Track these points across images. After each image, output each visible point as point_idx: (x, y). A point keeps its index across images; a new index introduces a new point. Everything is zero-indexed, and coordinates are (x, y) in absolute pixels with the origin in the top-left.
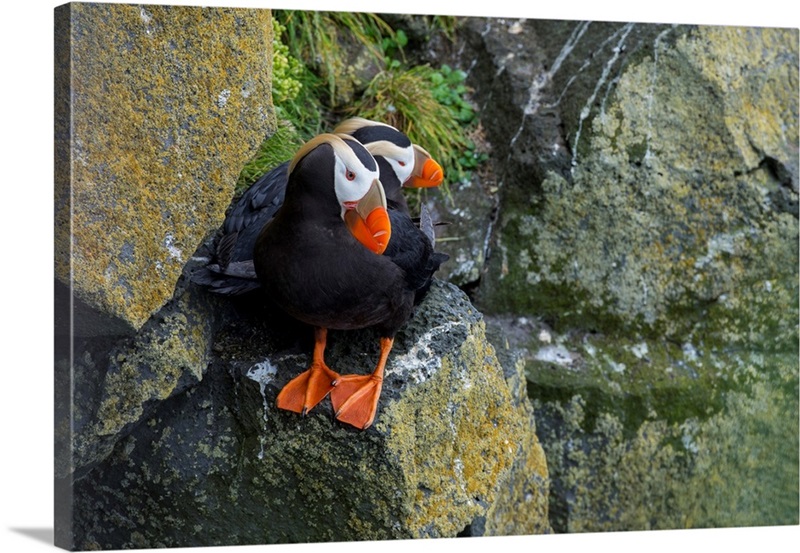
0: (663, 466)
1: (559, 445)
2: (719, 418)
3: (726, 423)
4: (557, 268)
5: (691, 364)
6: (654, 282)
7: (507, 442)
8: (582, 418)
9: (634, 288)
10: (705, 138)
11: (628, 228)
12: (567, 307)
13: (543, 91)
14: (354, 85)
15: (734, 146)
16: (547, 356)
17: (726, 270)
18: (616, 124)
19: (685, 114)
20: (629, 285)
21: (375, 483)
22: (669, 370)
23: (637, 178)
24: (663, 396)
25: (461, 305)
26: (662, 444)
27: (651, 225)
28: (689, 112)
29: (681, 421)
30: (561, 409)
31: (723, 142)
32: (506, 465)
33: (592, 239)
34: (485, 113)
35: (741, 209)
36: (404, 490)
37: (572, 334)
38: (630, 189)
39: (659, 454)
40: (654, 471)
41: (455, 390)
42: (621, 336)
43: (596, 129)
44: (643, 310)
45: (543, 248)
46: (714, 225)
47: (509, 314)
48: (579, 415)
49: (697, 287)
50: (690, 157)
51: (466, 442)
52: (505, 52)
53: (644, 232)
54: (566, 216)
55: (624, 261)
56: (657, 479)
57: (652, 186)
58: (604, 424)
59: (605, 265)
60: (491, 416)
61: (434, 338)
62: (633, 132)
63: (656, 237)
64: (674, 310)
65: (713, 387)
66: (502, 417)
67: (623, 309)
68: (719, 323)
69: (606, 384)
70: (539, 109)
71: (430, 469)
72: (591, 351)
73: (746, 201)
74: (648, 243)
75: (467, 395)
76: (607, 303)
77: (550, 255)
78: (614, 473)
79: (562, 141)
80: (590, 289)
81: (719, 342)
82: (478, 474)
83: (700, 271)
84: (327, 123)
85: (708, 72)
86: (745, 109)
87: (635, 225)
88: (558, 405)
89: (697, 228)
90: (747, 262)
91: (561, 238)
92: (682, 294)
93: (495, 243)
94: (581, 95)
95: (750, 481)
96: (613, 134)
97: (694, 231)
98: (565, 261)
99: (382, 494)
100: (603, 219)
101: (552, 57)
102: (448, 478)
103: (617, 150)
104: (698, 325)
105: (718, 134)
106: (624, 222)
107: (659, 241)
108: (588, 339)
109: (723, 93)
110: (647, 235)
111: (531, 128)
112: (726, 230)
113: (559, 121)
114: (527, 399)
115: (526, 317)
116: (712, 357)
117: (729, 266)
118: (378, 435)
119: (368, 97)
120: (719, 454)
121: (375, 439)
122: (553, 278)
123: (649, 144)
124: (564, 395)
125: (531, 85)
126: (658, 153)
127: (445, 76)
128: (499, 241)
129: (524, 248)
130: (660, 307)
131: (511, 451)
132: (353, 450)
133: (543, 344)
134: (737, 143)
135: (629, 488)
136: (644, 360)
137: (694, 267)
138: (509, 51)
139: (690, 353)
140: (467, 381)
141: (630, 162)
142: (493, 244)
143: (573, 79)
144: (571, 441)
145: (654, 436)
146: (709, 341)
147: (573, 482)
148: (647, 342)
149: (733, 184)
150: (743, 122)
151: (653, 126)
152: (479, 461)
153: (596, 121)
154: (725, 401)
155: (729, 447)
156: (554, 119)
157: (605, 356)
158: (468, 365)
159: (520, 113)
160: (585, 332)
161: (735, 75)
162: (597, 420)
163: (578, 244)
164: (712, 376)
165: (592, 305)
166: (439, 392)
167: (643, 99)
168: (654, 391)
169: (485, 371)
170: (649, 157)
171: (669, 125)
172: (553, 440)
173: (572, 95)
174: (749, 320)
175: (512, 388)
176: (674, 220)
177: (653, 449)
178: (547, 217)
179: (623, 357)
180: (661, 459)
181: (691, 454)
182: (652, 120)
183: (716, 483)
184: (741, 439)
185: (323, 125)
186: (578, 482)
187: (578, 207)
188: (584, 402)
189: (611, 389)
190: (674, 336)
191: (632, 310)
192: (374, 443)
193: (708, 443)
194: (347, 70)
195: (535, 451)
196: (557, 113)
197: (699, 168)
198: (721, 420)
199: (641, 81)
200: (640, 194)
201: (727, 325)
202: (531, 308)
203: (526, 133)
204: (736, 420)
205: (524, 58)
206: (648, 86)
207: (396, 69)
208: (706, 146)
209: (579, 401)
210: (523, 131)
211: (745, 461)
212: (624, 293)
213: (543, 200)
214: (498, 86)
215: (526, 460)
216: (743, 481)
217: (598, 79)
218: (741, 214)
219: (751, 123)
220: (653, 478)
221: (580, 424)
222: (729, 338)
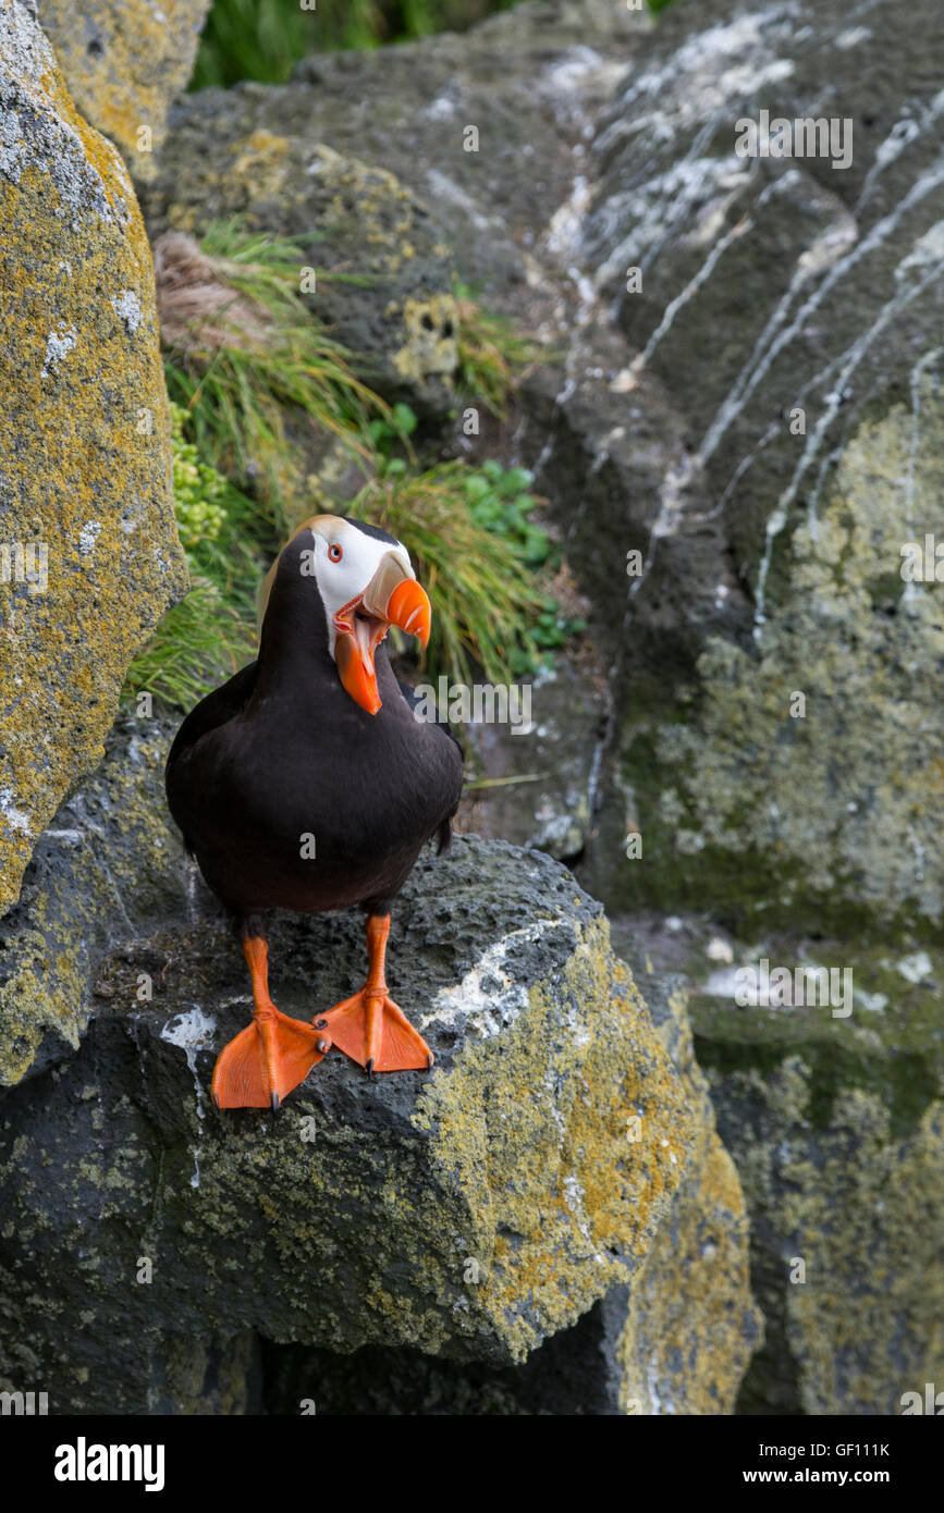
1: (760, 1154)
4: (737, 819)
6: (936, 835)
7: (665, 1143)
8: (804, 1101)
9: (896, 848)
11: (878, 736)
12: (759, 892)
13: (686, 491)
16: (727, 986)
18: (841, 538)
20: (885, 843)
21: (414, 1224)
23: (888, 638)
25: (560, 889)
27: (925, 726)
30: (762, 1086)
32: (667, 1186)
33: (805, 760)
34: (573, 542)
36: (471, 1236)
37: (774, 943)
38: (877, 661)
41: (559, 1048)
42: (874, 943)
44: (916, 890)
45: (706, 783)
47: (645, 912)
48: (798, 1095)
51: (585, 1144)
52: (606, 427)
53: (910, 741)
54: (749, 721)
55: (872, 798)
57: (921, 651)
58: (851, 1110)
59: (834, 808)
60: (632, 1095)
61: (510, 952)
63: (936, 749)
66: (653, 1096)
67: (875, 891)
70: (682, 525)
71: (520, 1198)
74: (920, 762)
75: (583, 1057)
76: (840, 881)
77: (722, 797)
78: (875, 1202)
79: (732, 579)
80: (805, 855)
82: (612, 1204)
87: (891, 729)
88: (755, 1078)
91: (742, 763)
93: (611, 780)
94: (766, 490)
96: (835, 559)
98: (751, 806)
99: (429, 1246)
100: (824, 722)
101: (700, 427)
102: (554, 1213)
103: (845, 589)
106: (869, 724)
108: (808, 951)
110: (916, 747)
111: (668, 561)
113: (721, 542)
114: (695, 1065)
115: (680, 916)
118: (416, 1134)
121: (410, 1143)
122: (731, 840)
124: (766, 1057)
125: (662, 481)
127: (491, 482)
128: (617, 777)
129: (668, 787)
131: (674, 1160)
132: (368, 1165)
133: (717, 966)
135: (909, 1230)
136: (924, 986)
138: (614, 424)
140: (580, 1029)
141: (875, 608)
142: (605, 784)
143: (746, 462)
144: (786, 1144)
147: (794, 1223)
148: (929, 951)
151: (918, 537)
152: (612, 1180)
153: (800, 535)
156: (713, 541)
158: (580, 999)
159: (646, 533)
160: (798, 937)
162: (837, 1104)
163: (777, 772)
165: (811, 888)
166: (526, 1052)
167: (893, 487)
169: (615, 1011)
172: (748, 1144)
173: (748, 493)
175: (667, 1042)
178: (710, 724)
179: (879, 982)
186: (804, 1221)
187: (772, 702)
188: (807, 1070)
189: (860, 1042)
191: (893, 891)
192: (407, 1151)
194: (305, 483)
195: (717, 1165)
196: (719, 529)
199: (889, 452)
200: (899, 669)
202: (689, 898)
205: (644, 435)
206: (903, 459)
207: (398, 476)
209: (796, 1068)
210: (652, 570)
212: (876, 861)
213: (702, 694)
214: (597, 490)
215: (699, 1182)
217: (798, 456)
221: (803, 1113)
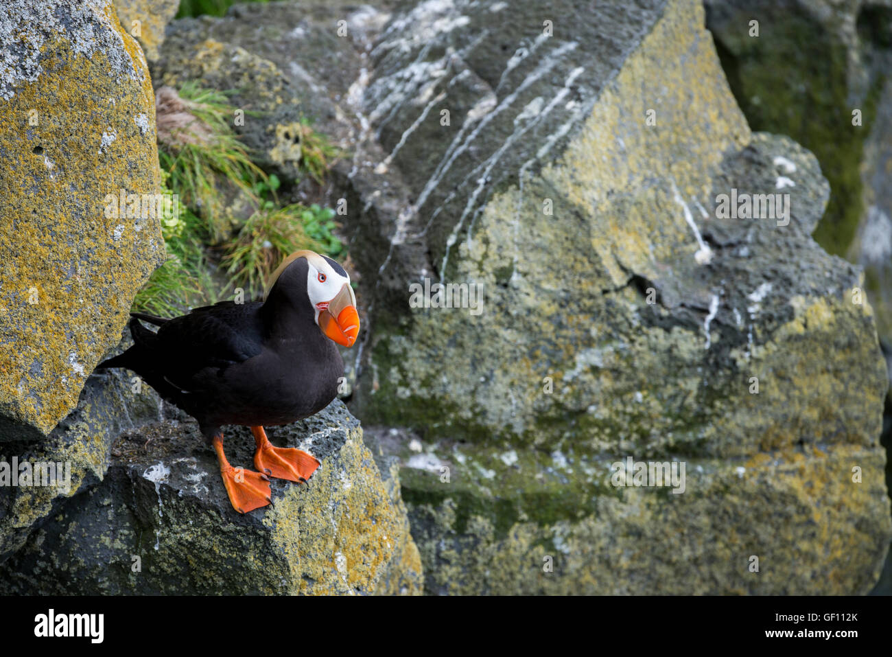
0: (534, 565)
1: (431, 545)
2: (591, 521)
3: (598, 526)
4: (427, 382)
5: (561, 471)
6: (522, 395)
7: (385, 538)
8: (453, 520)
9: (502, 400)
10: (572, 259)
11: (496, 345)
12: (436, 419)
13: (409, 223)
14: (232, 225)
15: (602, 266)
16: (418, 463)
17: (595, 382)
18: (483, 249)
19: (552, 237)
20: (497, 397)
21: (262, 572)
22: (539, 476)
23: (503, 298)
24: (533, 500)
25: (340, 412)
26: (533, 545)
27: (519, 341)
28: (556, 235)
29: (552, 523)
30: (433, 512)
31: (590, 262)
32: (385, 559)
33: (461, 356)
34: (353, 245)
35: (610, 325)
36: (289, 579)
37: (442, 444)
38: (497, 309)
39: (531, 554)
40: (525, 570)
41: (336, 490)
42: (490, 446)
43: (463, 254)
44: (511, 421)
45: (412, 365)
46: (582, 341)
47: (380, 426)
48: (451, 517)
49: (566, 398)
50: (557, 278)
51: (346, 537)
52: (371, 190)
53: (512, 348)
54: (434, 336)
55: (492, 375)
56: (528, 577)
57: (519, 305)
58: (475, 525)
59: (474, 379)
60: (370, 514)
61: (314, 442)
62: (500, 255)
63: (524, 353)
64: (542, 420)
65: (583, 492)
66: (380, 515)
67: (492, 420)
68: (588, 432)
69: (476, 490)
70: (406, 240)
71: (313, 561)
72: (461, 459)
73: (614, 317)
74: (516, 359)
75: (347, 494)
76: (475, 415)
77: (419, 372)
78: (485, 571)
79: (429, 266)
80: (459, 402)
81: (589, 450)
82: (358, 566)
83: (568, 384)
84: (207, 259)
85: (574, 198)
86: (612, 231)
87: (502, 342)
88: (430, 508)
89: (564, 344)
90: (616, 374)
91: (430, 356)
92: (551, 406)
93: (366, 362)
94: (447, 224)
95: (622, 581)
96: (479, 258)
97: (562, 347)
98: (434, 377)
99: (268, 583)
100: (471, 338)
101: (417, 192)
102: (330, 569)
103: (483, 273)
104: (567, 434)
105: (585, 255)
106: (492, 340)
107: (527, 357)
108: (458, 448)
109: (590, 216)
110: (514, 352)
111: (399, 256)
112: (595, 345)
113: (425, 249)
114: (401, 501)
115: (397, 428)
116: (583, 464)
117: (598, 378)
118: (265, 529)
119: (245, 234)
120: (591, 555)
121: (262, 533)
122: (423, 393)
123: (516, 266)
124: (435, 498)
125: (397, 218)
126: (525, 275)
127: (315, 214)
128: (370, 360)
129: (394, 365)
130: (529, 418)
131: (389, 546)
132: (241, 542)
133: (413, 453)
134: (604, 263)
135: (501, 585)
136: (513, 467)
137: (562, 380)
138: (375, 189)
139: (560, 460)
140: (346, 481)
141: (497, 283)
142: (364, 363)
143: (438, 210)
144: (443, 541)
145: (524, 537)
146: (578, 448)
147: (446, 579)
148: (516, 450)
149: (601, 301)
150: (610, 243)
151: (520, 249)
152: (359, 554)
153: (463, 247)
154: (596, 506)
155: (601, 549)
156: (421, 248)
157: (475, 464)
158: (347, 467)
159: (388, 243)
160: (454, 441)
161: (601, 199)
162: (469, 523)
163: (447, 361)
164: (582, 481)
165: (461, 418)
166: (320, 491)
167: (508, 225)
168: (525, 496)
169: (364, 473)
170: (515, 279)
171: (536, 248)
172: (425, 540)
173: (439, 225)
174: (620, 429)
175: (388, 489)
176: (542, 336)
177: (525, 549)
178: (415, 336)
179: (492, 465)
180: (533, 559)
181: (563, 554)
182: (518, 244)
183: (588, 583)
184: (613, 541)
185: (204, 261)
186: (451, 578)
187: (446, 327)
188: (455, 505)
189: (481, 493)
190: (543, 445)
191: (500, 421)
192: (260, 536)
193: (579, 545)
194: (224, 211)
195: (410, 549)
196: (424, 242)
197: (566, 288)
198: (592, 523)
199: (507, 208)
200: (507, 313)
201: (597, 434)
202: (401, 420)
203: (394, 261)
204: (608, 524)
205: (390, 195)
206: (514, 212)
207: (270, 210)
208: (573, 267)
209: (450, 504)
210: (391, 261)
211: (617, 561)
212: (493, 406)
213: (412, 321)
214: (366, 220)
215: (400, 557)
216: (615, 580)
217: (463, 208)
218: (609, 330)
219: (618, 244)
220: (524, 576)
221: (452, 526)
222: (599, 446)
